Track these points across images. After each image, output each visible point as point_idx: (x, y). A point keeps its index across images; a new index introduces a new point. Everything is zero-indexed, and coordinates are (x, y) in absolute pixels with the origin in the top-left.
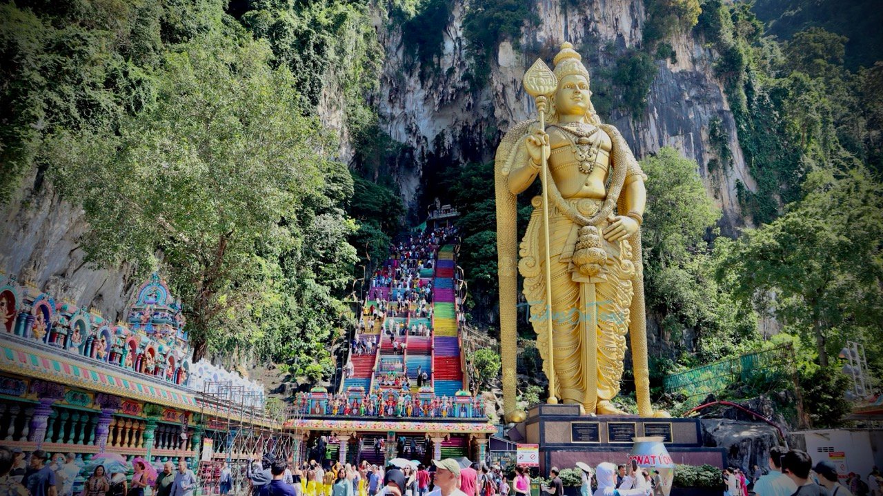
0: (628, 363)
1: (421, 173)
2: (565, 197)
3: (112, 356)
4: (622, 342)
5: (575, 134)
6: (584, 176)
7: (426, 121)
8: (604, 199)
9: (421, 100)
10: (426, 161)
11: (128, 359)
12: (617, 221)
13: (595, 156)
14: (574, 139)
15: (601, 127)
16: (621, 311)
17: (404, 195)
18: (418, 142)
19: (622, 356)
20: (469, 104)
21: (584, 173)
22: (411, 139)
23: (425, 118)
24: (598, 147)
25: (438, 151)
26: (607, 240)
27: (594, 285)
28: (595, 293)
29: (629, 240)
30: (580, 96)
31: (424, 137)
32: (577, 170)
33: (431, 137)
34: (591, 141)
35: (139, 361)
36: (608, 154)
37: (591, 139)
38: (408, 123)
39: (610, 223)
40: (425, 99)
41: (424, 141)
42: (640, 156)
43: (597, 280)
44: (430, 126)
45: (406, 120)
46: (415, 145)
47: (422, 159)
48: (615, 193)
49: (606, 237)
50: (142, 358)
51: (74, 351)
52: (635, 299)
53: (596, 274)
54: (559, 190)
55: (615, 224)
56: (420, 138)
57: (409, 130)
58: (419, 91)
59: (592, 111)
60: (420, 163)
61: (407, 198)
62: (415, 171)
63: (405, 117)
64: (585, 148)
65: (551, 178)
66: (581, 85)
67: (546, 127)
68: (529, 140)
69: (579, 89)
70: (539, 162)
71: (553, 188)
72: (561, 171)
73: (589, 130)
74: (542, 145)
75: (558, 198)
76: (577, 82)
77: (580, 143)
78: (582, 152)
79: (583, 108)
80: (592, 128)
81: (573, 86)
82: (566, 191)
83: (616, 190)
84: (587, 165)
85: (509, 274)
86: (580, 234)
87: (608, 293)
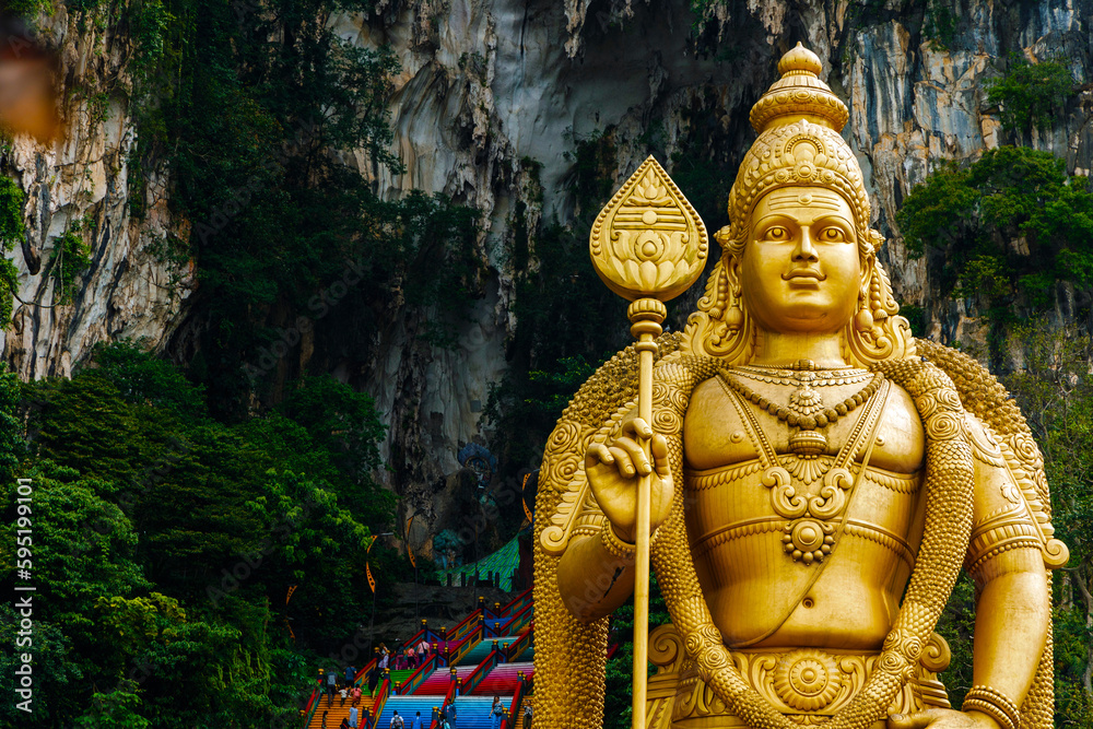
1: (512, 320)
2: (729, 643)
5: (783, 418)
6: (801, 573)
7: (536, 94)
8: (875, 647)
10: (534, 266)
13: (840, 496)
14: (779, 435)
17: (438, 417)
18: (498, 189)
21: (801, 560)
23: (527, 81)
24: (859, 460)
30: (815, 268)
31: (525, 162)
32: (779, 550)
34: (833, 445)
37: (835, 436)
38: (455, 106)
41: (525, 180)
44: (551, 116)
45: (442, 101)
46: (485, 199)
47: (518, 257)
54: (717, 617)
56: (507, 165)
57: (458, 139)
60: (506, 277)
61: (450, 430)
62: (488, 313)
63: (438, 84)
64: (810, 468)
65: (686, 578)
66: (821, 230)
67: (700, 379)
68: (595, 458)
69: (809, 246)
70: (627, 531)
71: (694, 611)
72: (728, 551)
73: (835, 397)
74: (638, 476)
75: (713, 652)
76: (805, 218)
77: (795, 450)
78: (799, 484)
79: (824, 312)
80: (853, 390)
81: (791, 231)
82: (740, 625)
83: (917, 623)
84: (811, 530)
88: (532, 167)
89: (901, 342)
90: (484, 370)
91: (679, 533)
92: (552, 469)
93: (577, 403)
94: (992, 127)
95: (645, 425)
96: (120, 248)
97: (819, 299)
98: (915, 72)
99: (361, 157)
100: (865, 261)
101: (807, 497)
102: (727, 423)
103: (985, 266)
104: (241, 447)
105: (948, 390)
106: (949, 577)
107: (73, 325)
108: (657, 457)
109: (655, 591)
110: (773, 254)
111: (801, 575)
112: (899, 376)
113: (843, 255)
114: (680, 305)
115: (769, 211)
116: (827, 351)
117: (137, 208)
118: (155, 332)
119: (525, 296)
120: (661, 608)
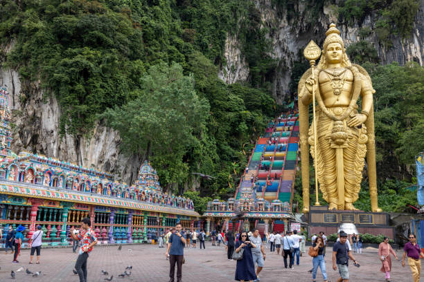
1: (291, 73)
2: (327, 107)
3: (131, 196)
4: (360, 175)
5: (333, 75)
7: (293, 43)
8: (348, 106)
9: (289, 32)
10: (294, 66)
11: (136, 197)
12: (355, 117)
13: (342, 85)
14: (332, 78)
17: (282, 87)
18: (288, 56)
19: (360, 182)
21: (336, 95)
22: (284, 55)
23: (291, 42)
24: (344, 80)
26: (349, 126)
27: (342, 150)
28: (342, 153)
29: (365, 124)
30: (336, 54)
32: (333, 94)
35: (140, 197)
36: (350, 83)
39: (352, 118)
41: (292, 55)
43: (344, 147)
44: (295, 46)
45: (280, 45)
46: (287, 58)
50: (141, 196)
51: (119, 197)
53: (342, 143)
54: (324, 103)
57: (283, 50)
58: (287, 27)
60: (290, 68)
61: (284, 89)
62: (287, 73)
63: (280, 43)
64: (337, 82)
65: (320, 98)
66: (337, 49)
67: (320, 71)
68: (306, 83)
69: (335, 51)
70: (311, 92)
71: (321, 103)
72: (326, 95)
73: (340, 72)
74: (312, 85)
75: (324, 108)
76: (334, 47)
77: (335, 80)
78: (336, 84)
79: (338, 60)
80: (343, 71)
81: (333, 49)
82: (327, 104)
83: (354, 102)
84: (337, 90)
85: (304, 144)
86: (334, 125)
87: (350, 152)
88: (293, 53)
89: (349, 64)
90: (288, 80)
91: (318, 92)
92: (300, 86)
93: (303, 76)
94: (358, 38)
95: (313, 78)
96: (240, 67)
97: (337, 58)
98: (347, 32)
99: (270, 54)
100: (343, 52)
101: (337, 86)
102: (324, 76)
103: (358, 57)
104: (256, 91)
105: (357, 69)
106: (358, 95)
107: (234, 78)
108: (315, 82)
109: (316, 101)
110: (330, 53)
111: (336, 97)
112: (349, 68)
113: (340, 52)
114: (317, 61)
115: (329, 47)
116: (338, 65)
117: (241, 62)
118: (245, 78)
119: (293, 71)
120: (317, 104)
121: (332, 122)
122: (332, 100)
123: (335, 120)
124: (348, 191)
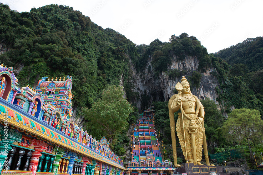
0: (203, 152)
4: (201, 147)
6: (190, 109)
8: (195, 113)
9: (141, 81)
12: (199, 119)
13: (192, 103)
14: (188, 100)
15: (193, 96)
16: (201, 140)
19: (202, 151)
20: (153, 82)
22: (138, 91)
24: (193, 101)
25: (145, 94)
26: (196, 123)
27: (194, 134)
28: (194, 136)
29: (201, 123)
30: (188, 89)
32: (189, 107)
33: (143, 91)
36: (195, 103)
37: (191, 100)
38: (138, 87)
39: (197, 119)
40: (142, 81)
42: (199, 97)
48: (198, 112)
49: (196, 122)
52: (203, 137)
53: (194, 131)
55: (198, 119)
56: (141, 91)
57: (138, 89)
58: (140, 79)
59: (190, 92)
62: (139, 100)
64: (190, 102)
68: (178, 101)
70: (180, 106)
72: (185, 107)
73: (190, 97)
74: (181, 102)
75: (185, 114)
77: (189, 101)
78: (189, 103)
79: (188, 92)
81: (186, 87)
82: (186, 112)
84: (191, 106)
85: (173, 131)
86: (190, 122)
87: (197, 135)
89: (192, 94)
101: (190, 104)
102: (184, 99)
116: (188, 94)
121: (189, 121)
122: (189, 110)
123: (190, 120)
124: (198, 155)
